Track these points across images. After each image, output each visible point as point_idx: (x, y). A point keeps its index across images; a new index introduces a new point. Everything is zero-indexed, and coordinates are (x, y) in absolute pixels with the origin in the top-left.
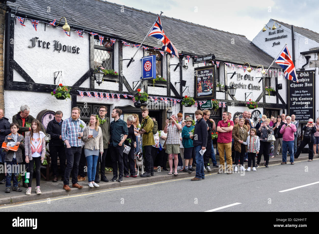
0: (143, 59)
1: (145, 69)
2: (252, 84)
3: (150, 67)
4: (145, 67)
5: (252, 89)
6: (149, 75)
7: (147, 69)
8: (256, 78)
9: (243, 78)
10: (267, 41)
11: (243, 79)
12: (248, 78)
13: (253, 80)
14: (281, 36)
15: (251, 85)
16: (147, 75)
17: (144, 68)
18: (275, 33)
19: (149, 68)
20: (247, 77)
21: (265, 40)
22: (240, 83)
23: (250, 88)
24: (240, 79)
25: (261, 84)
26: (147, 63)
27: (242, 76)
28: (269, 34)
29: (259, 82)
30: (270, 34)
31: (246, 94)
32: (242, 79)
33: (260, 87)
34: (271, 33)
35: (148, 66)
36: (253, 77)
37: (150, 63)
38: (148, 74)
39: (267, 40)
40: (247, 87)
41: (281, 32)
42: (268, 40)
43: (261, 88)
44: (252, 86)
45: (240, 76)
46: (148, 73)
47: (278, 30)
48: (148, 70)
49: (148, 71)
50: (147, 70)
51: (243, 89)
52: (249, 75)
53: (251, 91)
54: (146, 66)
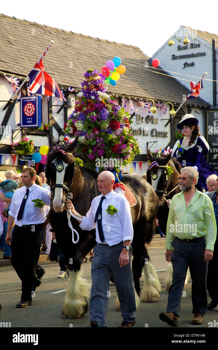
0: (23, 100)
1: (26, 113)
2: (156, 130)
3: (33, 111)
4: (25, 110)
5: (156, 136)
6: (31, 122)
7: (29, 113)
8: (162, 120)
9: (144, 120)
10: (174, 59)
11: (144, 122)
12: (151, 121)
13: (157, 123)
14: (196, 54)
15: (154, 131)
16: (29, 122)
17: (23, 112)
18: (187, 48)
19: (31, 112)
20: (149, 119)
21: (171, 58)
22: (140, 128)
23: (154, 135)
24: (140, 122)
25: (168, 129)
26: (28, 105)
27: (143, 118)
28: (177, 49)
29: (166, 125)
30: (179, 48)
31: (148, 144)
32: (142, 122)
33: (167, 133)
34: (181, 47)
35: (29, 110)
36: (157, 119)
37: (33, 106)
38: (31, 120)
39: (174, 57)
40: (149, 134)
41: (196, 47)
42: (177, 58)
43: (169, 135)
44: (156, 131)
45: (140, 118)
46: (29, 119)
47: (192, 44)
48: (31, 115)
49: (30, 117)
50: (28, 115)
51: (144, 136)
52: (152, 116)
53: (154, 139)
54: (27, 109)
